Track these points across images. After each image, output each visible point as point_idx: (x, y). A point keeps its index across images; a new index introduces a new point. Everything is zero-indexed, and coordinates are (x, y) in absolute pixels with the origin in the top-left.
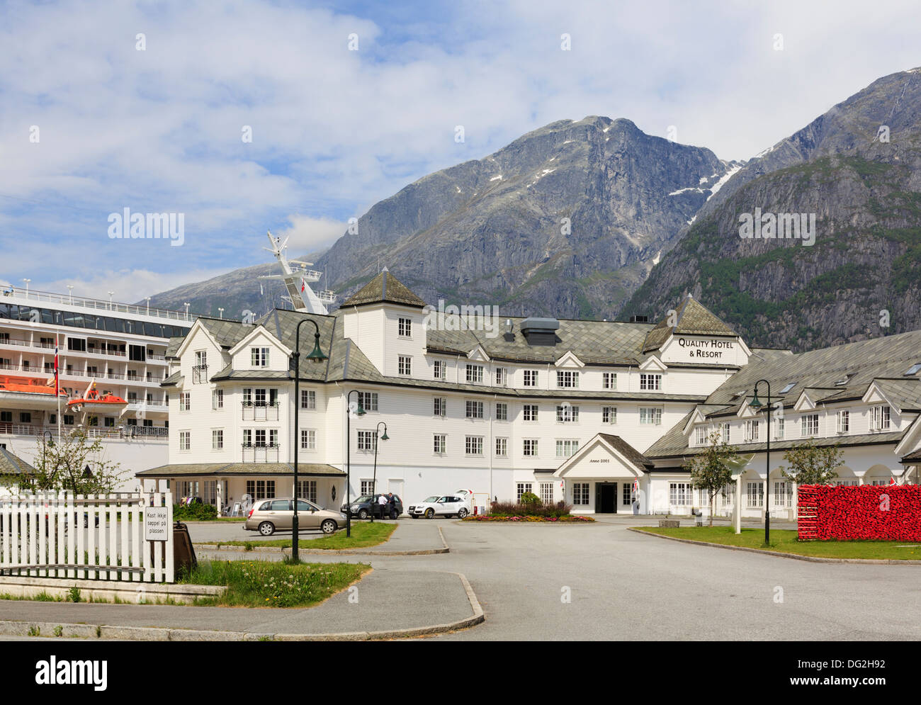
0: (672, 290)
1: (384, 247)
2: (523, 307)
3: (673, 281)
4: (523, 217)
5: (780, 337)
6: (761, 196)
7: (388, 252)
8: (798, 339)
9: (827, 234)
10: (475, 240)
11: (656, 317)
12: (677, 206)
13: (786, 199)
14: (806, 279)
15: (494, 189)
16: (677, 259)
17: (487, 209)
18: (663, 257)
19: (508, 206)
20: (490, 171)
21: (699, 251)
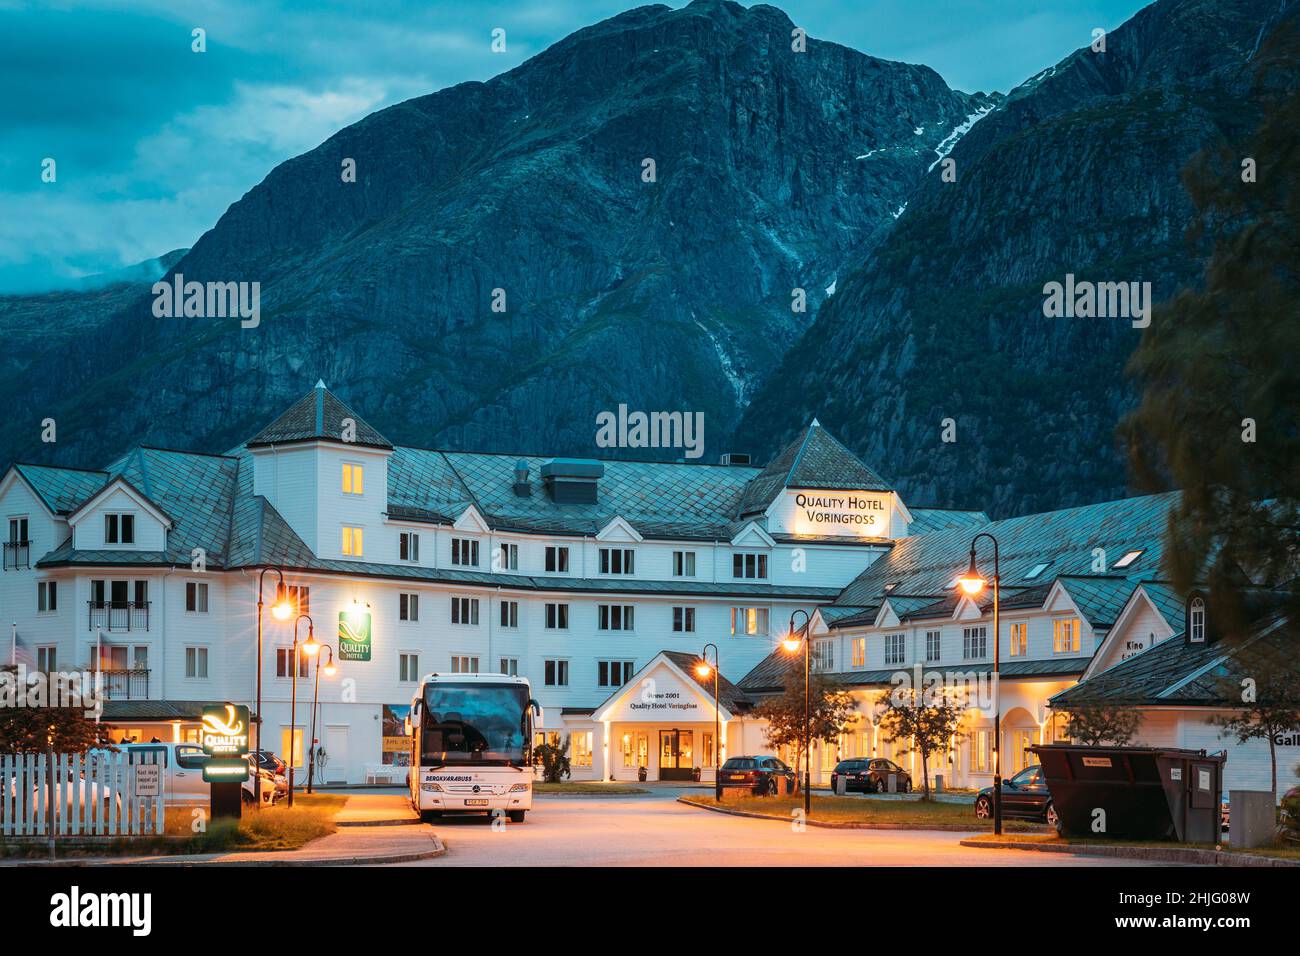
0: (858, 349)
1: (297, 252)
2: (571, 377)
3: (860, 332)
4: (571, 197)
5: (1066, 444)
6: (1029, 165)
7: (305, 262)
8: (1101, 447)
9: (1156, 241)
10: (477, 243)
11: (830, 400)
12: (871, 182)
13: (1077, 175)
14: (1115, 331)
15: (514, 141)
16: (867, 287)
17: (501, 182)
18: (842, 281)
19: (542, 175)
20: (505, 105)
21: (912, 271)
